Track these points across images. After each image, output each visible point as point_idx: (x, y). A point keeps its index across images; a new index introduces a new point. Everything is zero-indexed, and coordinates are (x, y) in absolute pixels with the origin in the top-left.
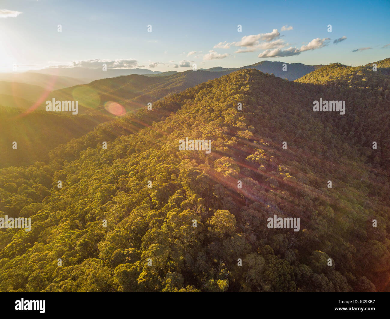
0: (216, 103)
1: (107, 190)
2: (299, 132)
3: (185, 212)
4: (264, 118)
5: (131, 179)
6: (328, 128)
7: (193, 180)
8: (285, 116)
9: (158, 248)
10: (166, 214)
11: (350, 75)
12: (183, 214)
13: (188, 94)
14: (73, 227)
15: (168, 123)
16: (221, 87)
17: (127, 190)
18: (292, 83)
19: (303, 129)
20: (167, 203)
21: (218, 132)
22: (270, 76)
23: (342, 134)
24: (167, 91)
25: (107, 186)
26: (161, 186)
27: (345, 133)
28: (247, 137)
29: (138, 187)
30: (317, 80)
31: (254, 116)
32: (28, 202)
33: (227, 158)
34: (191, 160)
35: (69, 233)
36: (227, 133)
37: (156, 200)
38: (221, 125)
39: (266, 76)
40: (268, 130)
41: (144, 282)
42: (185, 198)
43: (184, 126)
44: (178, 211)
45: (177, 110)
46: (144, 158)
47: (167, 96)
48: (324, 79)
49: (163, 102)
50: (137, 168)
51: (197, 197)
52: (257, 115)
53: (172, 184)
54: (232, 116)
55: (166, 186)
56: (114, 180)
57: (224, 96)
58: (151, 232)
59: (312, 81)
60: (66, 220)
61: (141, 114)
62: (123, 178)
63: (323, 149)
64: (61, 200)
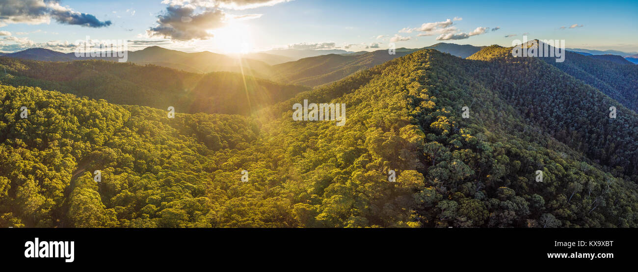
0: (400, 79)
1: (298, 146)
2: (475, 99)
3: (370, 173)
4: (444, 90)
5: (320, 141)
6: (496, 95)
7: (378, 146)
8: (462, 88)
9: (341, 199)
10: (351, 173)
11: (506, 53)
12: (368, 174)
13: (376, 70)
14: (268, 167)
15: (357, 95)
16: (405, 64)
17: (316, 149)
18: (465, 60)
19: (477, 97)
20: (353, 164)
21: (403, 103)
22: (447, 55)
23: (506, 99)
24: (358, 68)
25: (299, 143)
26: (347, 149)
27: (509, 97)
28: (430, 107)
29: (325, 148)
30: (484, 58)
31: (436, 88)
32: (241, 141)
33: (412, 126)
34: (377, 128)
35: (264, 170)
36: (411, 104)
37: (342, 160)
38: (406, 97)
39: (443, 55)
40: (448, 99)
41: (323, 220)
42: (371, 160)
43: (372, 98)
44: (363, 171)
45: (365, 84)
46: (333, 124)
47: (358, 72)
48: (489, 57)
49: (354, 76)
50: (326, 132)
51: (383, 160)
52: (438, 87)
53: (358, 148)
54: (416, 88)
55: (352, 150)
56: (305, 140)
57: (408, 71)
58: (335, 186)
59: (480, 59)
60: (263, 161)
61: (334, 87)
62: (313, 138)
63: (494, 112)
64: (263, 145)
